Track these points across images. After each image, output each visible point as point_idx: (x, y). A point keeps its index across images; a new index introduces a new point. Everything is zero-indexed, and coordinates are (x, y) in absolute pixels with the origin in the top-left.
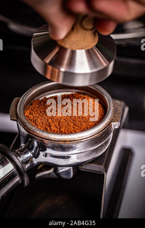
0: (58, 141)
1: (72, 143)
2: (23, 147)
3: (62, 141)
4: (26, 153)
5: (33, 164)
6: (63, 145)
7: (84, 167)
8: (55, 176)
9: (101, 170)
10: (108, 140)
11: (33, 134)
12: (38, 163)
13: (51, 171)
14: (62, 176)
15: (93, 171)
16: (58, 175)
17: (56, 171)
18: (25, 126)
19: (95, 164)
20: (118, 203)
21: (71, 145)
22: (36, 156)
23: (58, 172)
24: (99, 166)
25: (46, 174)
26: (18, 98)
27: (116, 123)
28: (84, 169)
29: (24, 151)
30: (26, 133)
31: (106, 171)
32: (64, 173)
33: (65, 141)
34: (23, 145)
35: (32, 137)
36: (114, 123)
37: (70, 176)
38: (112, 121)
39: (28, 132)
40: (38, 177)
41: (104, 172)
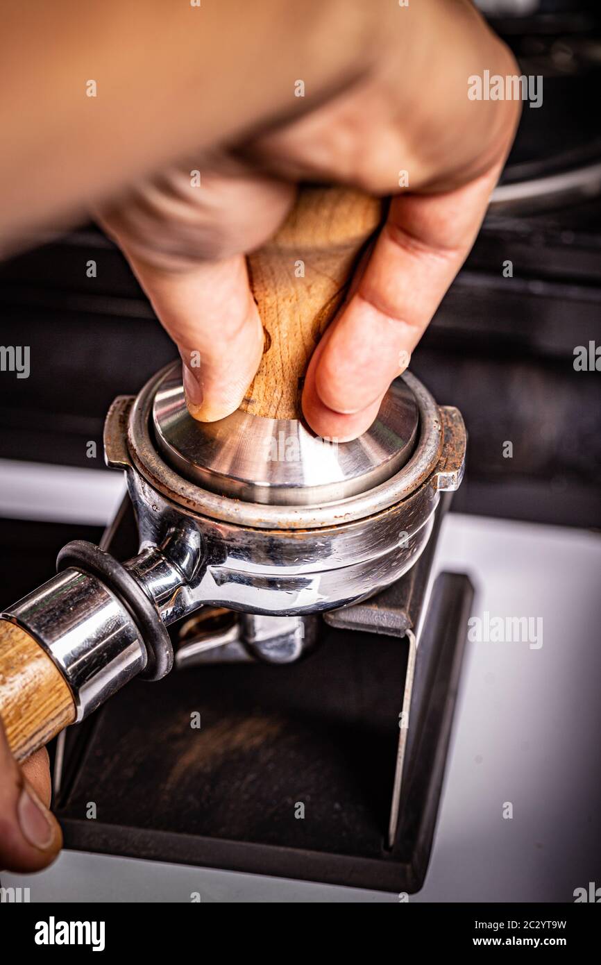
0: (270, 530)
1: (316, 536)
2: (151, 551)
3: (284, 530)
4: (162, 569)
5: (184, 608)
6: (287, 541)
7: (344, 616)
8: (241, 653)
9: (398, 625)
10: (424, 529)
11: (187, 509)
12: (199, 603)
13: (231, 636)
14: (265, 652)
15: (373, 627)
16: (252, 649)
17: (245, 636)
18: (160, 484)
19: (379, 605)
20: (442, 741)
21: (310, 542)
22: (192, 580)
23: (252, 641)
24: (394, 611)
25: (211, 650)
26: (127, 398)
27: (451, 474)
28: (344, 622)
29: (154, 566)
30: (162, 505)
31: (414, 630)
32: (274, 643)
33: (294, 530)
34: (147, 545)
35: (185, 517)
36: (444, 474)
37: (291, 652)
38: (436, 467)
39: (170, 501)
40: (184, 659)
41: (409, 632)
